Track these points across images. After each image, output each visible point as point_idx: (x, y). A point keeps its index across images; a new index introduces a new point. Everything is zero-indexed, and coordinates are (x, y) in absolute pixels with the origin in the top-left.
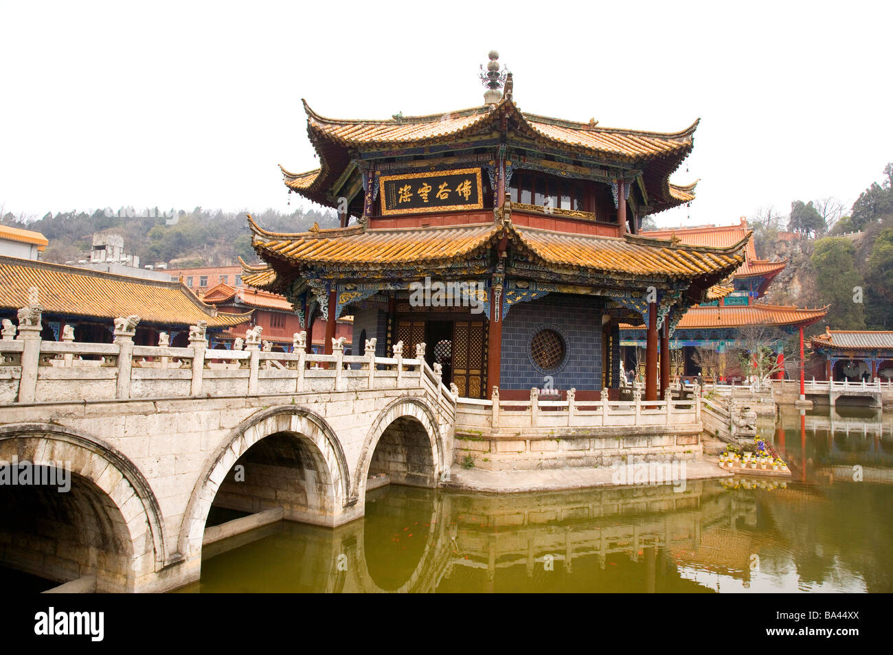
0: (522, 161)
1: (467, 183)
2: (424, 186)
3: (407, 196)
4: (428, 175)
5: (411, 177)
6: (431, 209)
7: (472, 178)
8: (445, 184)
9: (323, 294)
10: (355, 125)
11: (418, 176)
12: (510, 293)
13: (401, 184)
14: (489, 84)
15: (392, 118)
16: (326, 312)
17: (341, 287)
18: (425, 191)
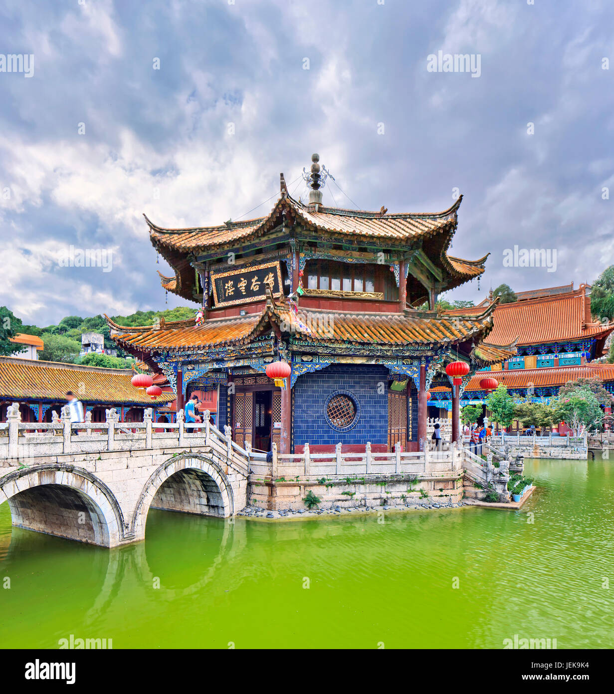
0: (313, 252)
1: (271, 275)
2: (242, 281)
3: (230, 291)
4: (243, 271)
5: (232, 273)
6: (248, 300)
7: (273, 270)
8: (256, 278)
9: (172, 374)
10: (190, 233)
11: (237, 272)
12: (297, 366)
13: (226, 280)
14: (313, 185)
15: (223, 224)
16: (176, 388)
17: (185, 368)
18: (243, 285)
